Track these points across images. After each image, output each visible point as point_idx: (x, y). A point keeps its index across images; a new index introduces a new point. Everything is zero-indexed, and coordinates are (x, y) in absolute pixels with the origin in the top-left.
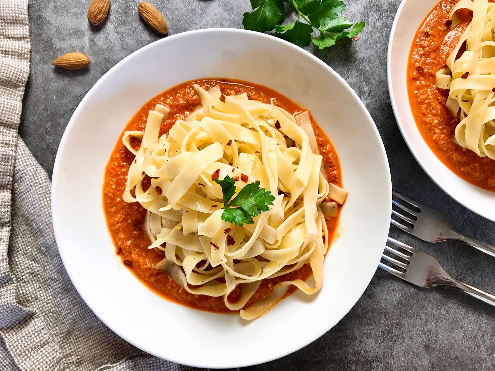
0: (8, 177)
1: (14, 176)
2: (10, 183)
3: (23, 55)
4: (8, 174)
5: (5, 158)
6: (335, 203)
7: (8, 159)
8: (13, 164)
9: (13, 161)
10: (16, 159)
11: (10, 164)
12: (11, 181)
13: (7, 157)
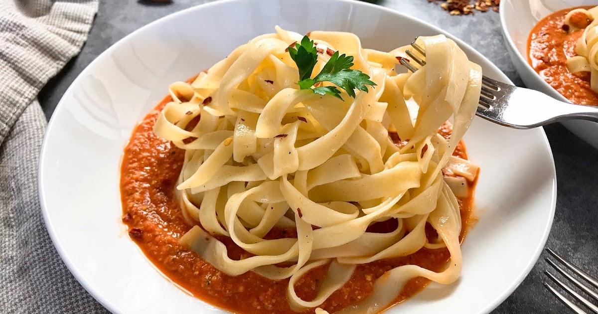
0: (5, 125)
1: (12, 128)
2: (4, 133)
3: (75, 42)
4: (7, 121)
5: (11, 103)
6: (463, 178)
7: (15, 105)
8: (17, 113)
9: (19, 111)
10: (24, 110)
11: (13, 112)
12: (6, 132)
13: (14, 102)
